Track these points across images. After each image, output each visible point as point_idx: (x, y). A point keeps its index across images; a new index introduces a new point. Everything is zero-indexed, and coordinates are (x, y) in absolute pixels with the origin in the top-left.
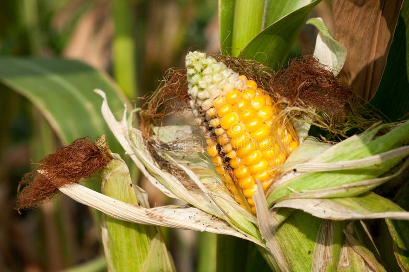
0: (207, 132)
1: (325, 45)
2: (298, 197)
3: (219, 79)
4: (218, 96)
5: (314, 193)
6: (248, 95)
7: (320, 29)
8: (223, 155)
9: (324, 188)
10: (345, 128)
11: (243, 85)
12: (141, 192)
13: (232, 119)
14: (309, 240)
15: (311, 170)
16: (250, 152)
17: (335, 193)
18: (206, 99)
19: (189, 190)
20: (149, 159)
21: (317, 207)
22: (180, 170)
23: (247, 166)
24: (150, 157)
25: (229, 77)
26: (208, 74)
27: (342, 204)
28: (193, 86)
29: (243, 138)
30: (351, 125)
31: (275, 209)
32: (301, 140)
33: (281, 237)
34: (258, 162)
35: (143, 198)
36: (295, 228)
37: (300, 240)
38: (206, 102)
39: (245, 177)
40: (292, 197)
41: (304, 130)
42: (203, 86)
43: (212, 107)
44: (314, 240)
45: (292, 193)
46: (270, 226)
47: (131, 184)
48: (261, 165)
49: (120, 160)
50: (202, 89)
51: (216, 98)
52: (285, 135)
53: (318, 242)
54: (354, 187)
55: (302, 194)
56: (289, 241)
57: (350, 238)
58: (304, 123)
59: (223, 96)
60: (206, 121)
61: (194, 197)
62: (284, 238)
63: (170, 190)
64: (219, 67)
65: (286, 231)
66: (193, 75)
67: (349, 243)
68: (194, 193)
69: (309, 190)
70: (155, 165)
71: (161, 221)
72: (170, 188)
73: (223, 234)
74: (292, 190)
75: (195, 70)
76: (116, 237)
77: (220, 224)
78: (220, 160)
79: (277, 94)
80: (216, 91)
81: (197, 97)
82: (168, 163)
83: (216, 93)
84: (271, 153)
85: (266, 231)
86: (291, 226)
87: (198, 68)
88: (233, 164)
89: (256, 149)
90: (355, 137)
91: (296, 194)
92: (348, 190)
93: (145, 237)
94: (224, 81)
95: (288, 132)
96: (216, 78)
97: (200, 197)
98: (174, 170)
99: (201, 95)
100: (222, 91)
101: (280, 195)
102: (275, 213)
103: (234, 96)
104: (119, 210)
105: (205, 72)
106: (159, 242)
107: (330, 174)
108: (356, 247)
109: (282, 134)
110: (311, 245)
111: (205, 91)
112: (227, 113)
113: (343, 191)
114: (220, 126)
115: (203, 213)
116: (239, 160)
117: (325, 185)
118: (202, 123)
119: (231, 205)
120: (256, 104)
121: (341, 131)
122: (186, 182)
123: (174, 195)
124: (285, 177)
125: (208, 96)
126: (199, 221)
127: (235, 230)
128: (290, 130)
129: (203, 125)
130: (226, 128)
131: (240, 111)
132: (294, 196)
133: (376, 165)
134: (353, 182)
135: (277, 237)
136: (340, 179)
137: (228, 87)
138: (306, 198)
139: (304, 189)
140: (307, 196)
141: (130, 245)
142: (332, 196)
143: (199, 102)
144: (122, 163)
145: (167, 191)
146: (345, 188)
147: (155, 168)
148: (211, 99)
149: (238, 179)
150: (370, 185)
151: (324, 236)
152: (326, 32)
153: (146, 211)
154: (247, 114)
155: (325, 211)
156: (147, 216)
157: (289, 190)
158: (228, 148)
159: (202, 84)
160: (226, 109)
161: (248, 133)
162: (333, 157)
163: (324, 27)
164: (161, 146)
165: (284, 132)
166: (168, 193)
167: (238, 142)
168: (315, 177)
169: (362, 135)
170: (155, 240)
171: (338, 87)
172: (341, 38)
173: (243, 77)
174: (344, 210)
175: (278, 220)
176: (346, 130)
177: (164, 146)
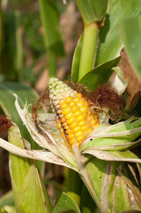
0: (57, 116)
1: (120, 80)
2: (92, 149)
3: (63, 91)
4: (62, 99)
5: (100, 147)
6: (76, 100)
7: (117, 72)
8: (63, 127)
9: (104, 145)
10: (119, 118)
11: (74, 95)
12: (28, 143)
13: (67, 110)
14: (101, 172)
15: (99, 136)
16: (75, 127)
17: (109, 148)
18: (56, 100)
19: (49, 144)
20: (34, 128)
21: (101, 154)
22: (46, 134)
23: (73, 133)
24: (34, 127)
25: (68, 91)
26: (58, 89)
27: (112, 154)
28: (51, 94)
29: (72, 120)
30: (122, 117)
31: (83, 154)
32: (100, 123)
33: (87, 169)
34: (78, 132)
35: (29, 146)
36: (94, 165)
37: (96, 171)
38: (56, 102)
39: (72, 138)
40: (90, 149)
41: (102, 119)
42: (55, 94)
43: (58, 104)
44: (103, 172)
45: (90, 147)
46: (81, 162)
47: (21, 138)
48: (80, 133)
49: (16, 127)
50: (55, 96)
51: (61, 100)
52: (92, 120)
53: (105, 173)
54: (119, 146)
55: (94, 147)
56: (91, 171)
57: (120, 173)
58: (102, 115)
59: (64, 99)
60: (56, 111)
61: (51, 147)
62: (89, 169)
63: (41, 143)
64: (64, 86)
65: (90, 166)
66: (51, 88)
67: (119, 175)
68: (52, 145)
69: (97, 146)
70: (36, 131)
71: (33, 156)
72: (41, 142)
73: (60, 165)
74: (90, 145)
75: (53, 86)
76: (14, 163)
77: (60, 161)
78: (62, 130)
79: (89, 100)
80: (60, 97)
81: (52, 99)
82: (41, 131)
83: (61, 97)
84: (84, 128)
85: (79, 165)
86: (92, 164)
87: (54, 85)
88: (67, 132)
89: (78, 126)
90: (122, 122)
91: (91, 147)
92: (115, 147)
93: (27, 164)
94: (65, 92)
95: (94, 119)
96: (62, 91)
97: (54, 147)
98: (44, 134)
99: (54, 98)
100: (63, 97)
101: (85, 147)
102: (83, 156)
103: (69, 100)
104: (14, 150)
105: (57, 87)
106: (34, 167)
107: (108, 139)
108: (122, 177)
109: (90, 120)
110: (101, 174)
111: (56, 96)
112: (65, 107)
113: (113, 147)
114: (61, 113)
115: (54, 155)
116: (70, 130)
117: (105, 144)
118: (55, 112)
119: (67, 152)
120: (79, 105)
121: (117, 120)
122: (48, 140)
123: (42, 145)
124: (87, 139)
125: (57, 99)
126: (51, 158)
127: (67, 164)
128: (95, 118)
129: (55, 113)
130: (64, 115)
131: (71, 107)
132: (91, 148)
133: (128, 135)
134: (119, 143)
135: (86, 169)
136: (112, 141)
137: (67, 95)
138: (96, 150)
139: (95, 145)
140: (96, 149)
141: (20, 168)
142: (108, 150)
143: (53, 101)
144: (17, 128)
145: (40, 143)
146: (114, 146)
147: (36, 132)
148: (58, 100)
149: (69, 139)
150: (126, 145)
151: (108, 170)
152: (120, 74)
153: (26, 151)
154: (75, 109)
155: (103, 156)
156: (27, 154)
157: (88, 145)
158: (65, 124)
159: (55, 93)
160: (65, 105)
161: (74, 118)
162: (110, 131)
163: (119, 71)
164: (39, 122)
165: (92, 119)
166: (40, 145)
167: (69, 121)
168: (101, 140)
169: (125, 122)
170: (32, 166)
171: (119, 99)
172: (126, 77)
173: (75, 92)
174: (113, 156)
175: (85, 160)
176: (119, 120)
177: (41, 122)
